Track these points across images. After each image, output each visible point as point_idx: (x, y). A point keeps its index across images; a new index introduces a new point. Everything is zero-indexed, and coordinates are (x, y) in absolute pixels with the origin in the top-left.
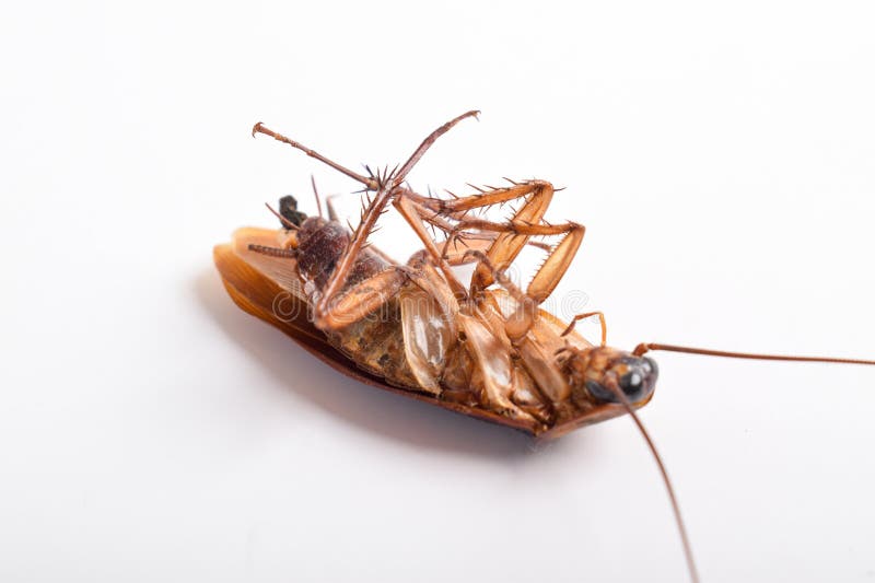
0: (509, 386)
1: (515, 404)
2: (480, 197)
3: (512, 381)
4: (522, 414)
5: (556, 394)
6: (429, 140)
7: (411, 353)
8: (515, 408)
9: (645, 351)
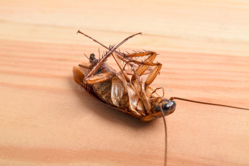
0: (136, 106)
1: (137, 111)
2: (135, 54)
3: (137, 104)
4: (138, 113)
5: (148, 109)
6: (127, 39)
7: (113, 95)
8: (136, 112)
9: (173, 99)
